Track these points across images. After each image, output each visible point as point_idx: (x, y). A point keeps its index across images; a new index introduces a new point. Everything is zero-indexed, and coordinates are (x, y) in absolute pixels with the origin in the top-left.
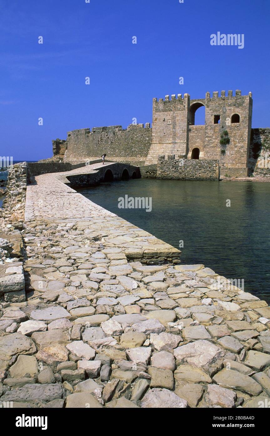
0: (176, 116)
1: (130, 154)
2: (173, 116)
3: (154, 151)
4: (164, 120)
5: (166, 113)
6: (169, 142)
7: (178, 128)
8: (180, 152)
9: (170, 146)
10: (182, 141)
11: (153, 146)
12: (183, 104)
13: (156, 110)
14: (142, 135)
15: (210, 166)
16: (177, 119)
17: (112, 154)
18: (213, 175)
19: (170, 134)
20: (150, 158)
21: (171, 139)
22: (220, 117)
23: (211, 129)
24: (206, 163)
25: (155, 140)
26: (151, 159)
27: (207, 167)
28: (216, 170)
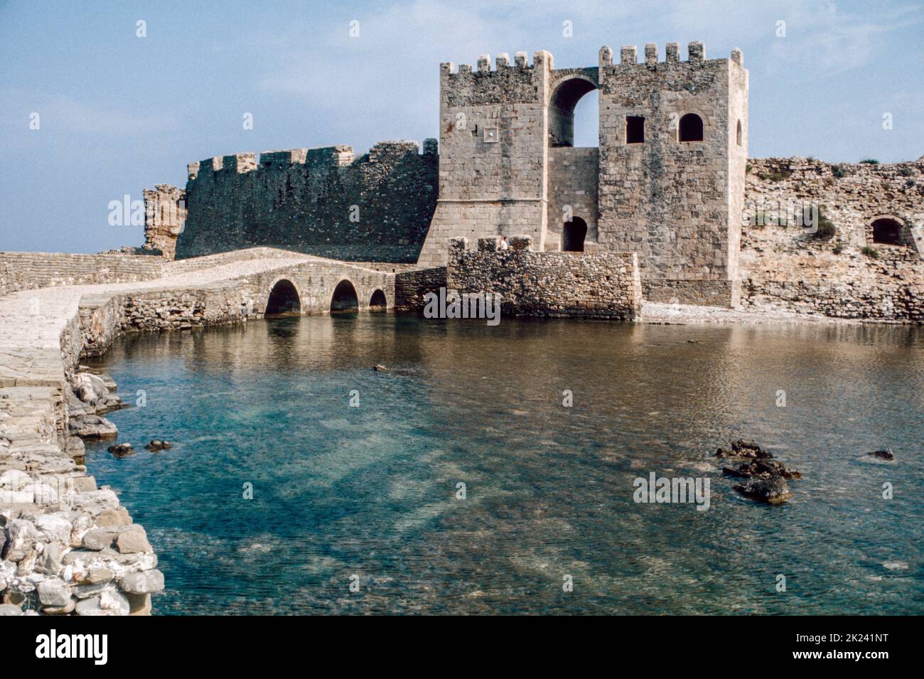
0: (511, 118)
1: (378, 235)
2: (503, 119)
3: (447, 227)
4: (476, 131)
5: (481, 108)
6: (491, 199)
7: (518, 154)
8: (526, 228)
9: (494, 209)
10: (529, 194)
11: (440, 211)
12: (530, 84)
13: (450, 98)
14: (413, 176)
15: (609, 272)
16: (512, 127)
17: (323, 234)
18: (620, 302)
19: (494, 172)
20: (433, 246)
21: (498, 189)
22: (646, 122)
23: (617, 160)
24: (596, 263)
25: (447, 192)
26: (436, 250)
27: (598, 277)
28: (627, 286)
